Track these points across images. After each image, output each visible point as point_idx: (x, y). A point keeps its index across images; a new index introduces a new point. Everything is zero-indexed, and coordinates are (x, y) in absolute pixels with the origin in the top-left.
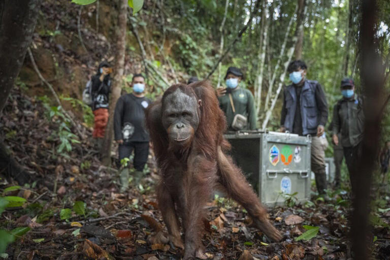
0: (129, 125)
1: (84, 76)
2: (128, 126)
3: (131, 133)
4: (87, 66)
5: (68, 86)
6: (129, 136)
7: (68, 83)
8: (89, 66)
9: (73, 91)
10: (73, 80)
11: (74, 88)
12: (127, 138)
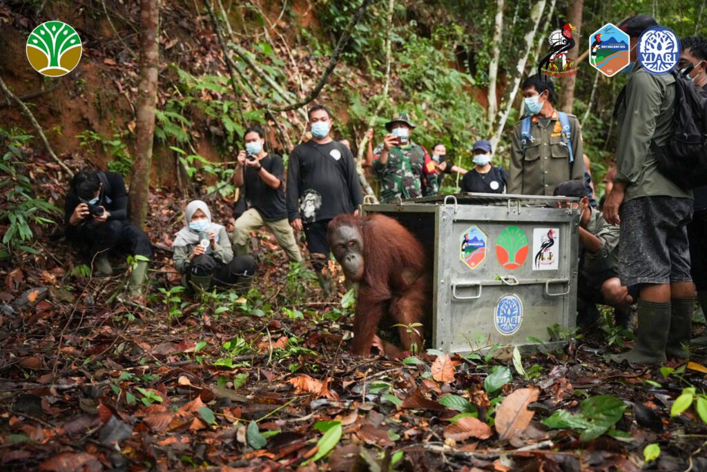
0: (313, 193)
1: (108, 83)
2: (310, 195)
3: (318, 205)
4: (117, 60)
5: (72, 104)
6: (316, 211)
7: (73, 98)
8: (122, 60)
9: (81, 115)
10: (82, 92)
11: (84, 109)
12: (313, 214)
